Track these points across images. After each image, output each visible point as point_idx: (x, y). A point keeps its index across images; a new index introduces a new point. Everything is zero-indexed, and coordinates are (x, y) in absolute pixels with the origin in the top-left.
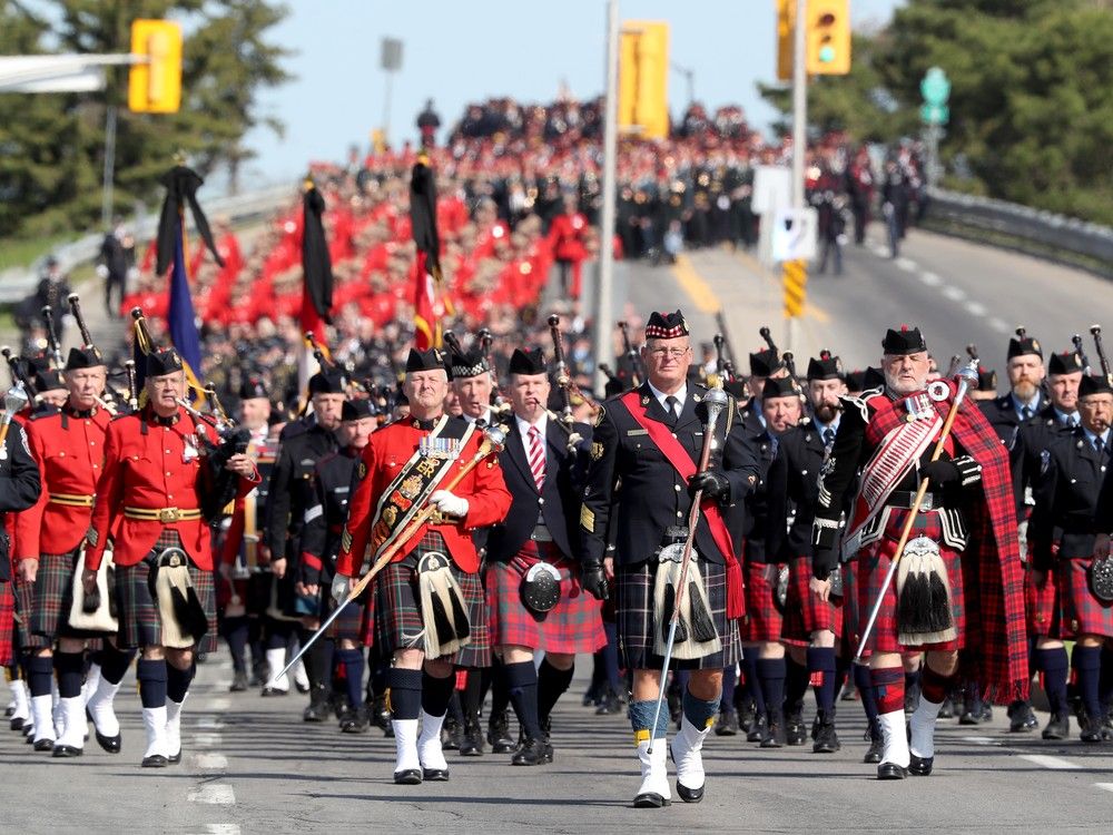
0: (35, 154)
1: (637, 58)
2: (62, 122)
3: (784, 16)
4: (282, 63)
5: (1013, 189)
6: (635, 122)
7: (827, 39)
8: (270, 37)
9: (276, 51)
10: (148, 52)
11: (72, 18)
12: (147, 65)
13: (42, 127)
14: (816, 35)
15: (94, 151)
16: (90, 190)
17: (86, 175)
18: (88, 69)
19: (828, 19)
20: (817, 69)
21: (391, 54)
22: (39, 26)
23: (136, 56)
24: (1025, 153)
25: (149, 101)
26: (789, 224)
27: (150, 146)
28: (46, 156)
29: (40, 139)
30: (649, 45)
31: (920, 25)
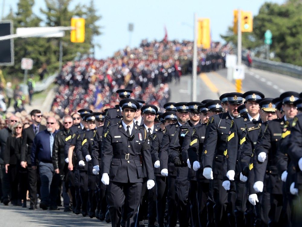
0: (40, 53)
1: (202, 27)
2: (47, 45)
3: (235, 17)
4: (100, 30)
5: (287, 60)
6: (201, 44)
7: (246, 23)
8: (97, 23)
9: (99, 27)
10: (76, 26)
11: (49, 18)
12: (75, 30)
13: (42, 46)
14: (243, 22)
15: (55, 52)
16: (55, 62)
17: (53, 58)
18: (60, 31)
19: (246, 18)
20: (244, 30)
21: (131, 27)
22: (39, 20)
23: (72, 27)
24: (290, 51)
25: (76, 39)
26: (237, 70)
27: (69, 51)
28: (43, 53)
29: (42, 49)
30: (205, 24)
31: (263, 20)
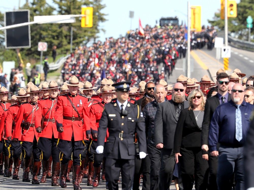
0: (53, 37)
1: (194, 14)
2: (59, 30)
3: (222, 5)
4: (105, 17)
6: (194, 28)
7: (232, 10)
8: (102, 11)
9: (103, 14)
10: (85, 14)
11: (60, 7)
12: (85, 17)
13: (54, 32)
14: (229, 9)
15: (66, 37)
16: (66, 45)
17: (65, 42)
18: (72, 18)
19: (232, 5)
20: (229, 16)
21: (132, 14)
22: (53, 9)
23: (83, 15)
25: (86, 25)
26: (225, 50)
27: (78, 35)
28: (56, 38)
29: (54, 34)
30: (196, 11)
31: (245, 7)
